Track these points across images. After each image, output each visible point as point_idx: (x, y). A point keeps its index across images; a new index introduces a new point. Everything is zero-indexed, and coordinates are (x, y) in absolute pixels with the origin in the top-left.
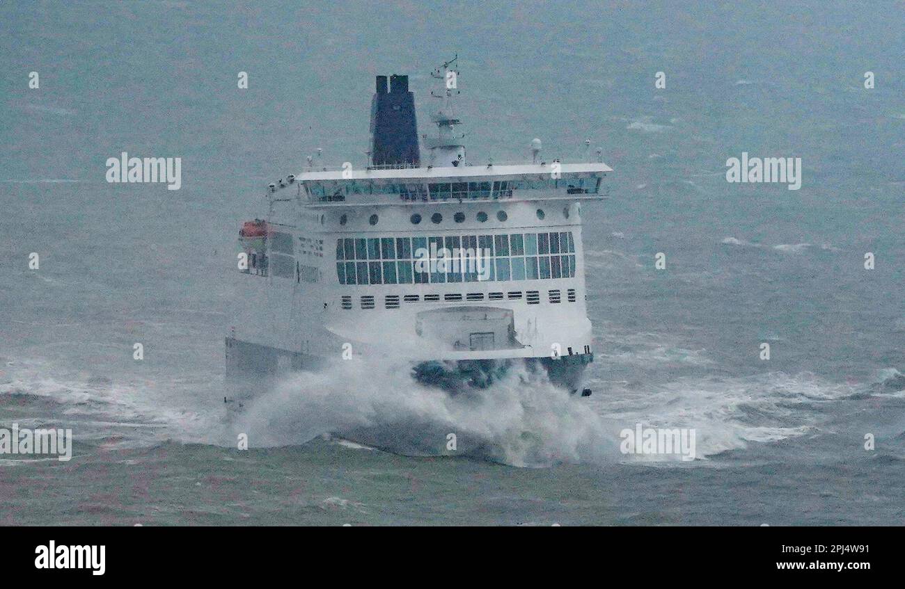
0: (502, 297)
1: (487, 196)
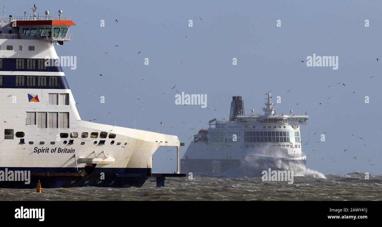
0: (285, 146)
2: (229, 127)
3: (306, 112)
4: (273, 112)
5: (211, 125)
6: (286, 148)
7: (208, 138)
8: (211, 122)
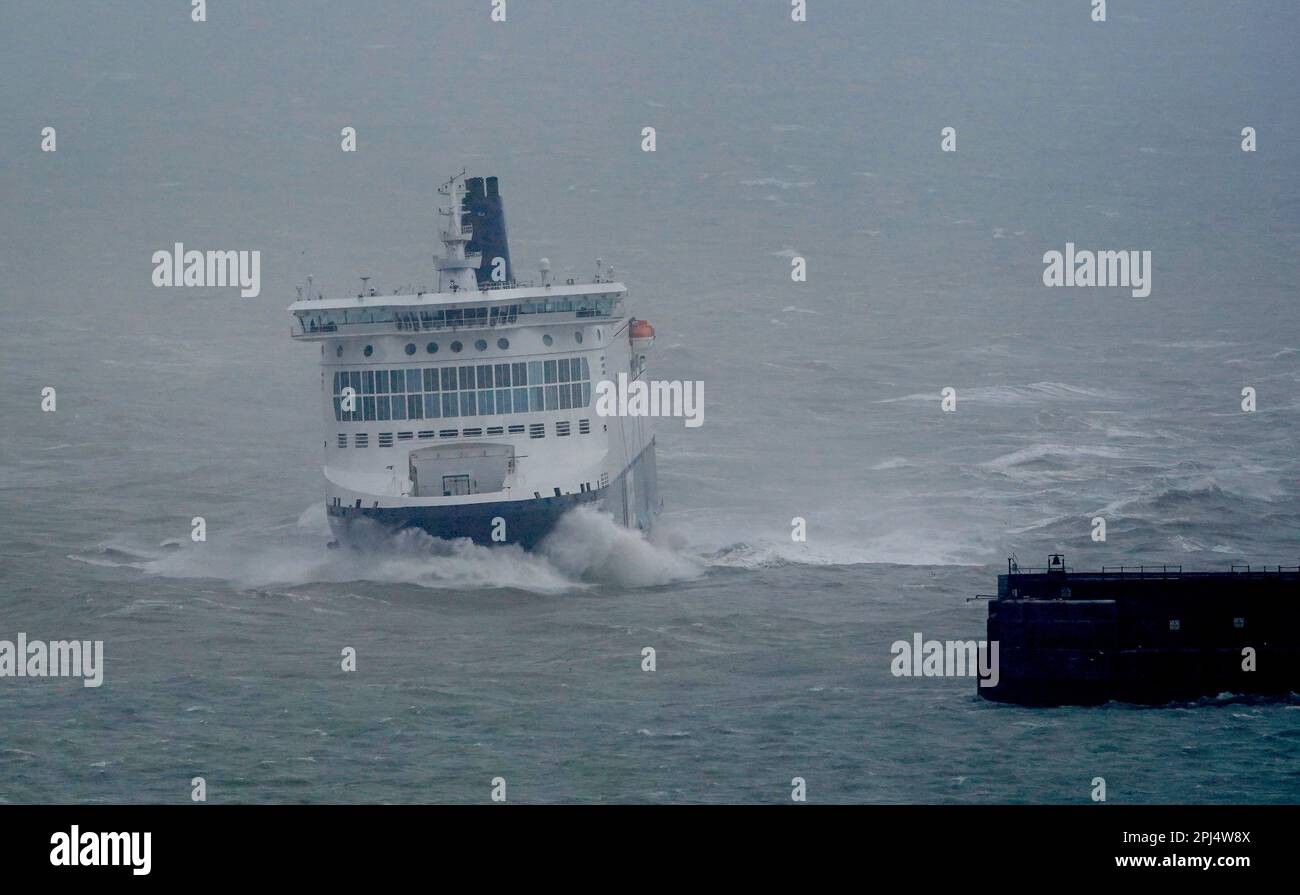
0: (502, 432)
1: (483, 323)
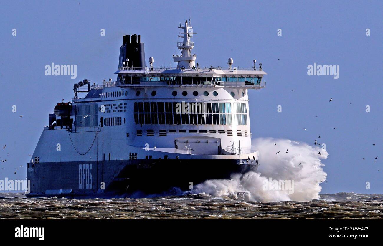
2: (108, 95)
3: (260, 64)
4: (193, 64)
5: (78, 94)
6: (218, 136)
7: (72, 119)
8: (78, 87)
